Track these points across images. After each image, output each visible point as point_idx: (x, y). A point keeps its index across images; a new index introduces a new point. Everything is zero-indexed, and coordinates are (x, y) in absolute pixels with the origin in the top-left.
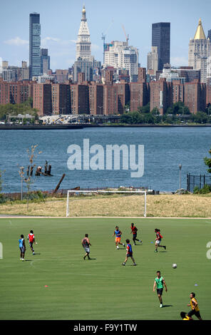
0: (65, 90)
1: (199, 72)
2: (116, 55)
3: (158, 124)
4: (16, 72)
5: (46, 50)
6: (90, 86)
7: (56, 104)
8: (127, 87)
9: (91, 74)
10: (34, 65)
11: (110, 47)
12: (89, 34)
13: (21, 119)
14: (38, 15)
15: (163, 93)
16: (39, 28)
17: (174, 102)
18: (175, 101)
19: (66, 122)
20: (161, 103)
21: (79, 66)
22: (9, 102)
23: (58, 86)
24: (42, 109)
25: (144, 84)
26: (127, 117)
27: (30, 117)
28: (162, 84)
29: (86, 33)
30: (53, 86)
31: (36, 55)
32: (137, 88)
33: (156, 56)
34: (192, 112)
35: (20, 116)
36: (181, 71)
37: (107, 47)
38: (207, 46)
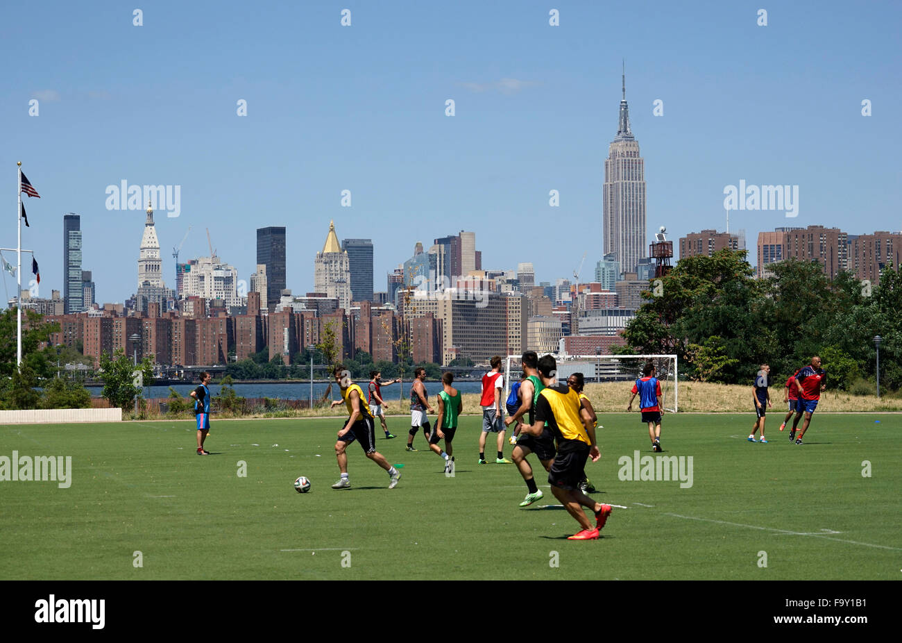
0: (135, 325)
1: (337, 301)
2: (202, 278)
3: (283, 380)
4: (43, 306)
5: (89, 273)
6: (174, 321)
8: (230, 324)
10: (71, 295)
11: (192, 267)
12: (158, 246)
13: (70, 372)
14: (78, 218)
15: (289, 330)
16: (79, 237)
17: (305, 346)
18: (307, 344)
20: (286, 347)
21: (146, 295)
23: (124, 322)
24: (97, 358)
25: (258, 317)
26: (236, 369)
27: (85, 367)
28: (287, 317)
29: (154, 245)
30: (116, 321)
31: (75, 279)
32: (246, 325)
33: (264, 280)
35: (69, 366)
36: (309, 300)
37: (182, 270)
38: (344, 263)
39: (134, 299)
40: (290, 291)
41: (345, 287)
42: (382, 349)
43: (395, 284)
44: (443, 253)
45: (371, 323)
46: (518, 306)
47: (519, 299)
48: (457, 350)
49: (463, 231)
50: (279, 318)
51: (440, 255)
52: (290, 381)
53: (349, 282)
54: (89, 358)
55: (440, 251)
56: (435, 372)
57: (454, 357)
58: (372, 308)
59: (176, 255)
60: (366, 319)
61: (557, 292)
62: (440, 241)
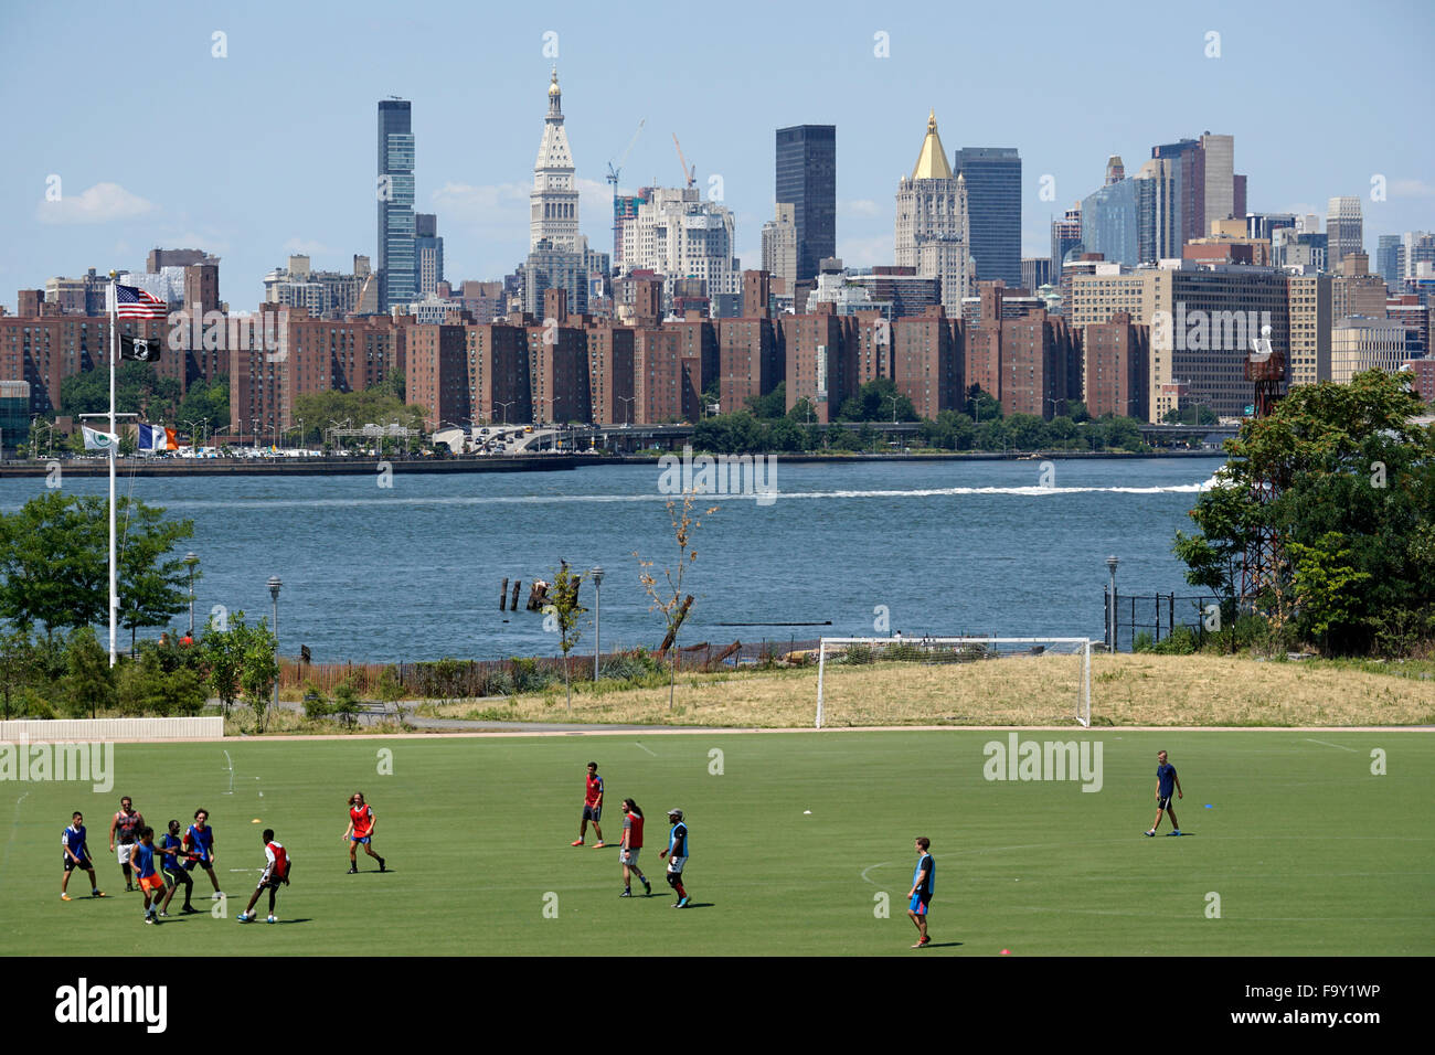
0: (512, 345)
1: (937, 283)
2: (662, 232)
3: (813, 454)
4: (337, 289)
5: (431, 219)
6: (590, 332)
7: (482, 390)
8: (710, 336)
9: (583, 293)
10: (393, 265)
11: (642, 209)
13: (373, 441)
14: (406, 106)
15: (828, 350)
16: (408, 147)
17: (863, 382)
18: (866, 377)
19: (518, 448)
20: (822, 385)
21: (544, 269)
22: (327, 387)
23: (487, 334)
24: (435, 407)
25: (766, 323)
26: (716, 431)
27: (404, 432)
28: (823, 324)
29: (562, 163)
30: (472, 333)
31: (401, 233)
32: (741, 337)
33: (790, 236)
34: (922, 413)
35: (369, 429)
36: (878, 281)
37: (626, 208)
38: (957, 200)
39: (520, 273)
40: (840, 261)
41: (959, 250)
42: (1022, 388)
43: (1068, 241)
44: (1168, 176)
45: (1000, 333)
46: (1310, 296)
47: (1313, 282)
48: (1181, 390)
49: (1208, 133)
50: (808, 325)
51: (1163, 181)
52: (826, 455)
53: (966, 240)
54: (415, 410)
55: (1162, 173)
56: (1129, 437)
57: (1175, 405)
58: (1005, 299)
59: (614, 179)
60: (992, 323)
61: (1408, 261)
62: (1165, 151)
